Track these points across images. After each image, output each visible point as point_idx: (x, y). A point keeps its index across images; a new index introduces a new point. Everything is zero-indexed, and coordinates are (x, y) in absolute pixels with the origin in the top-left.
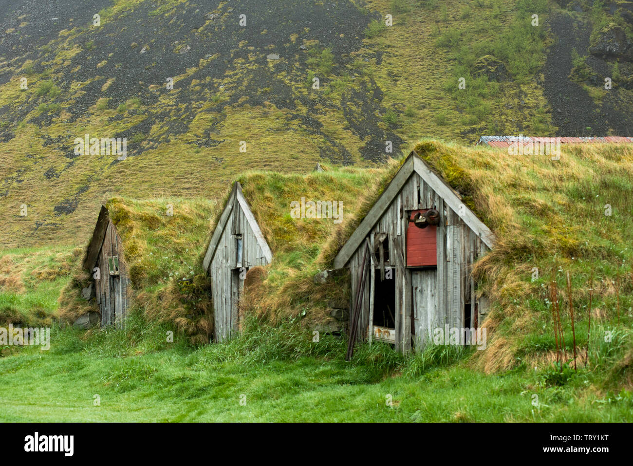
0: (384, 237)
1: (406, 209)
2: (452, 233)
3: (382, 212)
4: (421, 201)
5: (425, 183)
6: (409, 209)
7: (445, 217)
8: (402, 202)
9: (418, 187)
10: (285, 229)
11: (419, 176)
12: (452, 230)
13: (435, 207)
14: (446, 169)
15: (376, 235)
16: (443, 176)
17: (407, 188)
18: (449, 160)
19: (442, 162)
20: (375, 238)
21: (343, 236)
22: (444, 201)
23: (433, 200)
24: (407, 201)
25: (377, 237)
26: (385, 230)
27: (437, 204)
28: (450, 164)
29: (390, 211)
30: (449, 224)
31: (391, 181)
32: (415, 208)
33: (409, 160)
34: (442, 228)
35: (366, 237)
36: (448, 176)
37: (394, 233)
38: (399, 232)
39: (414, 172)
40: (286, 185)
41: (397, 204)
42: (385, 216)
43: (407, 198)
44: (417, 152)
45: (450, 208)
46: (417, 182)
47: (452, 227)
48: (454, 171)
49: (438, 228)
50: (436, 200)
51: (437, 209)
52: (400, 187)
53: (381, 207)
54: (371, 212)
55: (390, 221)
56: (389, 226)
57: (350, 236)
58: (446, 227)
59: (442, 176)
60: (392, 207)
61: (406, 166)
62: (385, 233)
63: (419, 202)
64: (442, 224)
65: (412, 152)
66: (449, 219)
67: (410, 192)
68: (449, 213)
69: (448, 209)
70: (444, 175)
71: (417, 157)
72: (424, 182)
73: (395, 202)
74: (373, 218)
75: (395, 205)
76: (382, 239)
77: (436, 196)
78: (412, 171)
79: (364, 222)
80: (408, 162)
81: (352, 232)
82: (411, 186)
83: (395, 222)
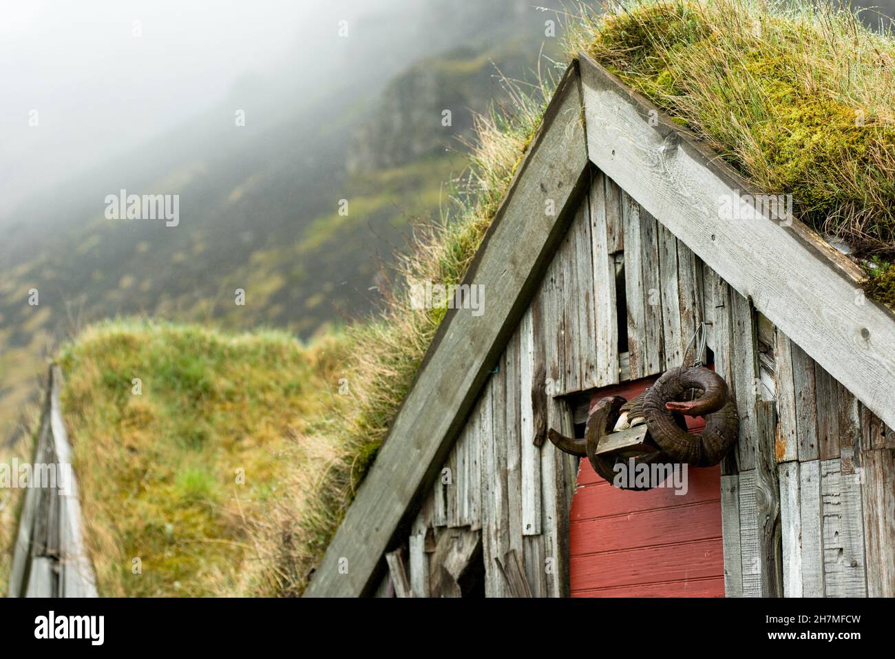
0: (469, 548)
1: (559, 390)
2: (812, 509)
3: (450, 416)
4: (631, 334)
5: (650, 226)
6: (572, 387)
7: (770, 413)
8: (541, 353)
9: (617, 255)
10: (169, 528)
11: (617, 189)
12: (812, 491)
13: (709, 354)
14: (766, 115)
15: (431, 538)
16: (747, 159)
17: (562, 270)
18: (778, 73)
19: (739, 86)
20: (428, 555)
21: (300, 551)
22: (756, 315)
23: (698, 319)
24: (564, 343)
25: (438, 550)
26: (466, 513)
27: (718, 339)
28: (786, 90)
29: (487, 407)
30: (790, 453)
31: (484, 246)
32: (606, 375)
33: (565, 111)
34: (753, 481)
35: (390, 548)
36: (774, 154)
37: (506, 524)
38: (528, 519)
39: (592, 174)
40: (220, 371)
41: (517, 363)
42: (469, 436)
43: (564, 325)
44: (604, 61)
45: (797, 351)
46: (610, 230)
47: (811, 469)
48: (810, 123)
49: (726, 482)
50: (711, 314)
51: (721, 368)
52: (526, 270)
53: (443, 391)
54: (404, 422)
55: (490, 463)
56: (485, 487)
57: (324, 549)
58: (772, 471)
59: (736, 164)
60: (496, 386)
61: (548, 150)
62: (467, 528)
63: (623, 344)
64: (750, 458)
65: (577, 64)
66: (789, 422)
67: (574, 292)
68: (789, 387)
69: (782, 358)
70: (750, 154)
71: (603, 84)
72: (645, 217)
73: (510, 357)
74: (415, 452)
75: (510, 370)
76: (457, 560)
77: (711, 289)
78: (578, 168)
79: (376, 474)
80: (557, 123)
81: (333, 529)
82: (581, 258)
83: (511, 466)
